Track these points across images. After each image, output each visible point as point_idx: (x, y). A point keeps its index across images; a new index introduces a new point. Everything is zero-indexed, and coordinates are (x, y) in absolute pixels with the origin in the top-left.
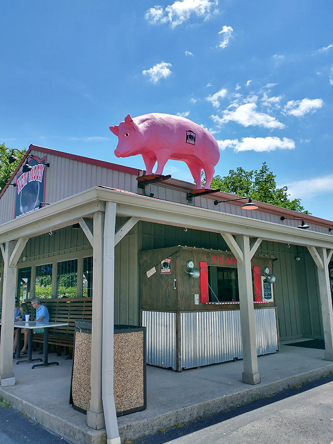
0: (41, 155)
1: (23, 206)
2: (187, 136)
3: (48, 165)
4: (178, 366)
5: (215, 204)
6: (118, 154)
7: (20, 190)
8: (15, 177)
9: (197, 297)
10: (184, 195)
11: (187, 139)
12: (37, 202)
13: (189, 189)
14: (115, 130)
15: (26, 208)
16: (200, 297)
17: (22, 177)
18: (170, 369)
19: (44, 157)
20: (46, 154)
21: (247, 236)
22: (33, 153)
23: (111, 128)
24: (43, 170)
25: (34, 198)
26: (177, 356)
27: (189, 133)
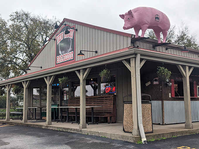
0: (71, 25)
1: (61, 51)
2: (156, 17)
3: (77, 30)
4: (163, 122)
5: (166, 50)
6: (124, 28)
7: (58, 42)
8: (55, 35)
9: (170, 94)
10: (151, 46)
11: (156, 19)
12: (70, 49)
13: (154, 43)
14: (122, 16)
15: (63, 52)
16: (171, 94)
17: (60, 35)
18: (159, 124)
19: (73, 26)
20: (74, 24)
21: (187, 66)
22: (66, 23)
23: (120, 16)
24: (73, 32)
25: (68, 47)
26: (163, 119)
27: (156, 16)
